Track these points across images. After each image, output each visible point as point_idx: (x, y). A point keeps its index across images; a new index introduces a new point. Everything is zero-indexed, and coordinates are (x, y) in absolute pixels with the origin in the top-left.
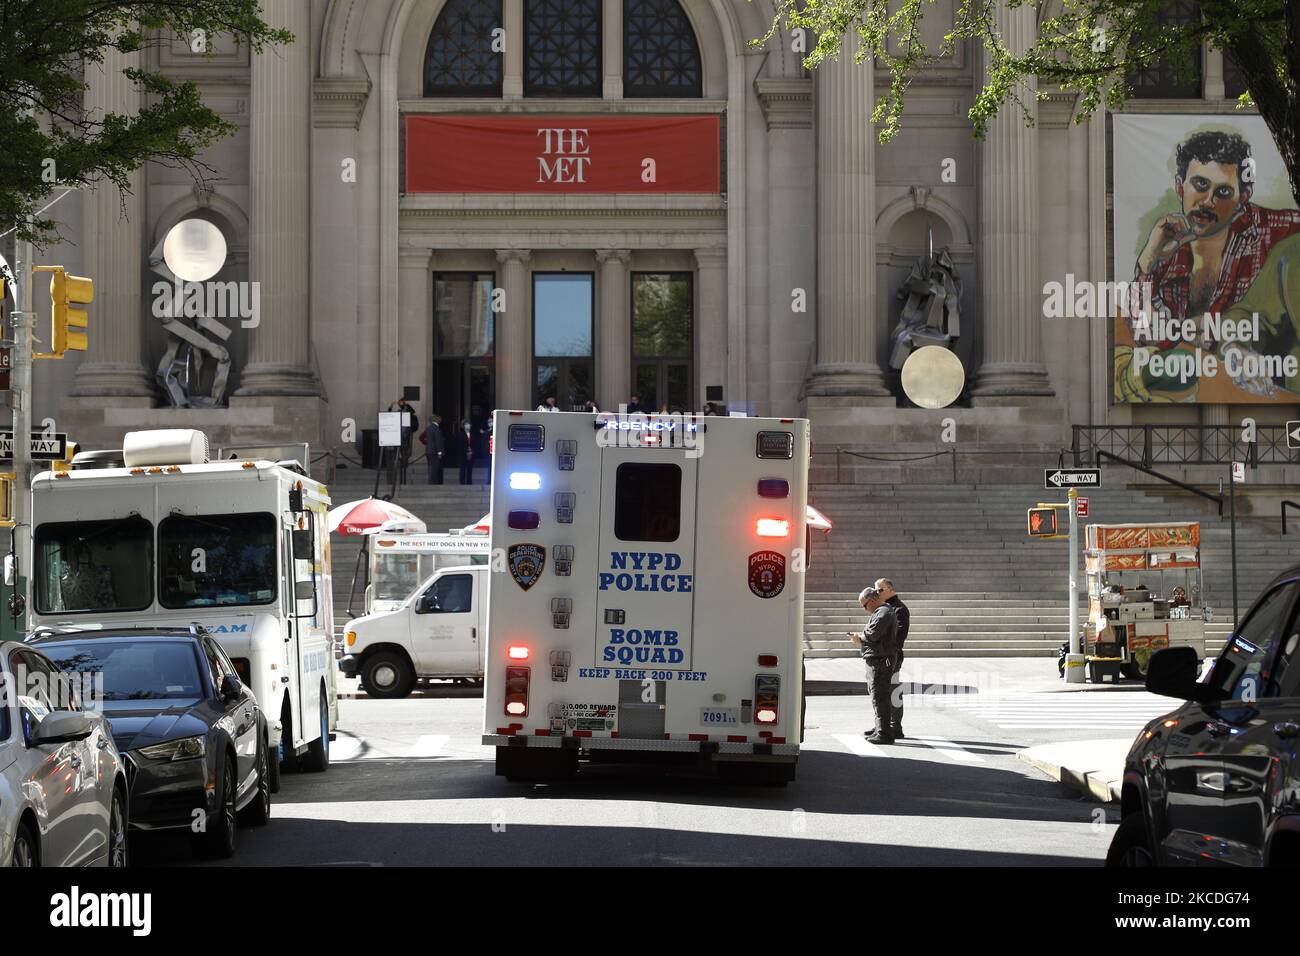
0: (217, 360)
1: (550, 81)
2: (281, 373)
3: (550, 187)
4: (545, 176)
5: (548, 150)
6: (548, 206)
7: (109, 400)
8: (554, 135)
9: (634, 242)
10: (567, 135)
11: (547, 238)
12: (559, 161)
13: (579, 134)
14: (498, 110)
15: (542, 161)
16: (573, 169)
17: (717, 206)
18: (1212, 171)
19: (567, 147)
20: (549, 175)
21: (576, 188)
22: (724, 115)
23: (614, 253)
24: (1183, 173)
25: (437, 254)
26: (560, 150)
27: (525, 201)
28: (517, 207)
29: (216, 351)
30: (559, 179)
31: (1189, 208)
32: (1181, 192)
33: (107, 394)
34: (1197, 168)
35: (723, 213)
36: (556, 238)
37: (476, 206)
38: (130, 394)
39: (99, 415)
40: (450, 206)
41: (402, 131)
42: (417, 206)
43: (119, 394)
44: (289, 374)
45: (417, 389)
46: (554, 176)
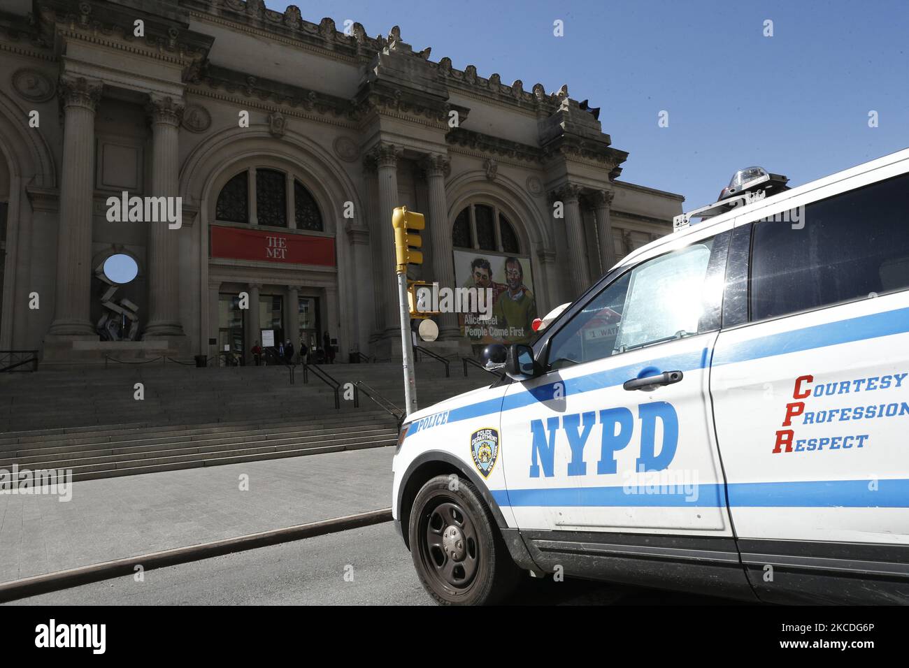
0: (131, 321)
1: (266, 222)
2: (170, 325)
3: (271, 260)
4: (269, 255)
5: (270, 245)
6: (270, 267)
7: (76, 337)
8: (273, 239)
9: (302, 283)
10: (278, 240)
11: (269, 280)
12: (275, 250)
13: (282, 240)
14: (250, 228)
15: (268, 249)
16: (280, 252)
17: (333, 271)
18: (481, 270)
19: (278, 245)
20: (271, 255)
21: (281, 261)
22: (335, 238)
23: (295, 287)
24: (473, 270)
25: (224, 283)
26: (275, 246)
27: (261, 264)
28: (258, 266)
29: (131, 316)
30: (275, 257)
31: (476, 282)
32: (473, 276)
33: (74, 334)
34: (477, 269)
35: (336, 274)
36: (272, 280)
37: (241, 265)
38: (87, 334)
39: (70, 345)
40: (230, 264)
41: (210, 232)
42: (217, 263)
43: (81, 334)
44: (174, 326)
45: (215, 340)
46: (273, 256)
